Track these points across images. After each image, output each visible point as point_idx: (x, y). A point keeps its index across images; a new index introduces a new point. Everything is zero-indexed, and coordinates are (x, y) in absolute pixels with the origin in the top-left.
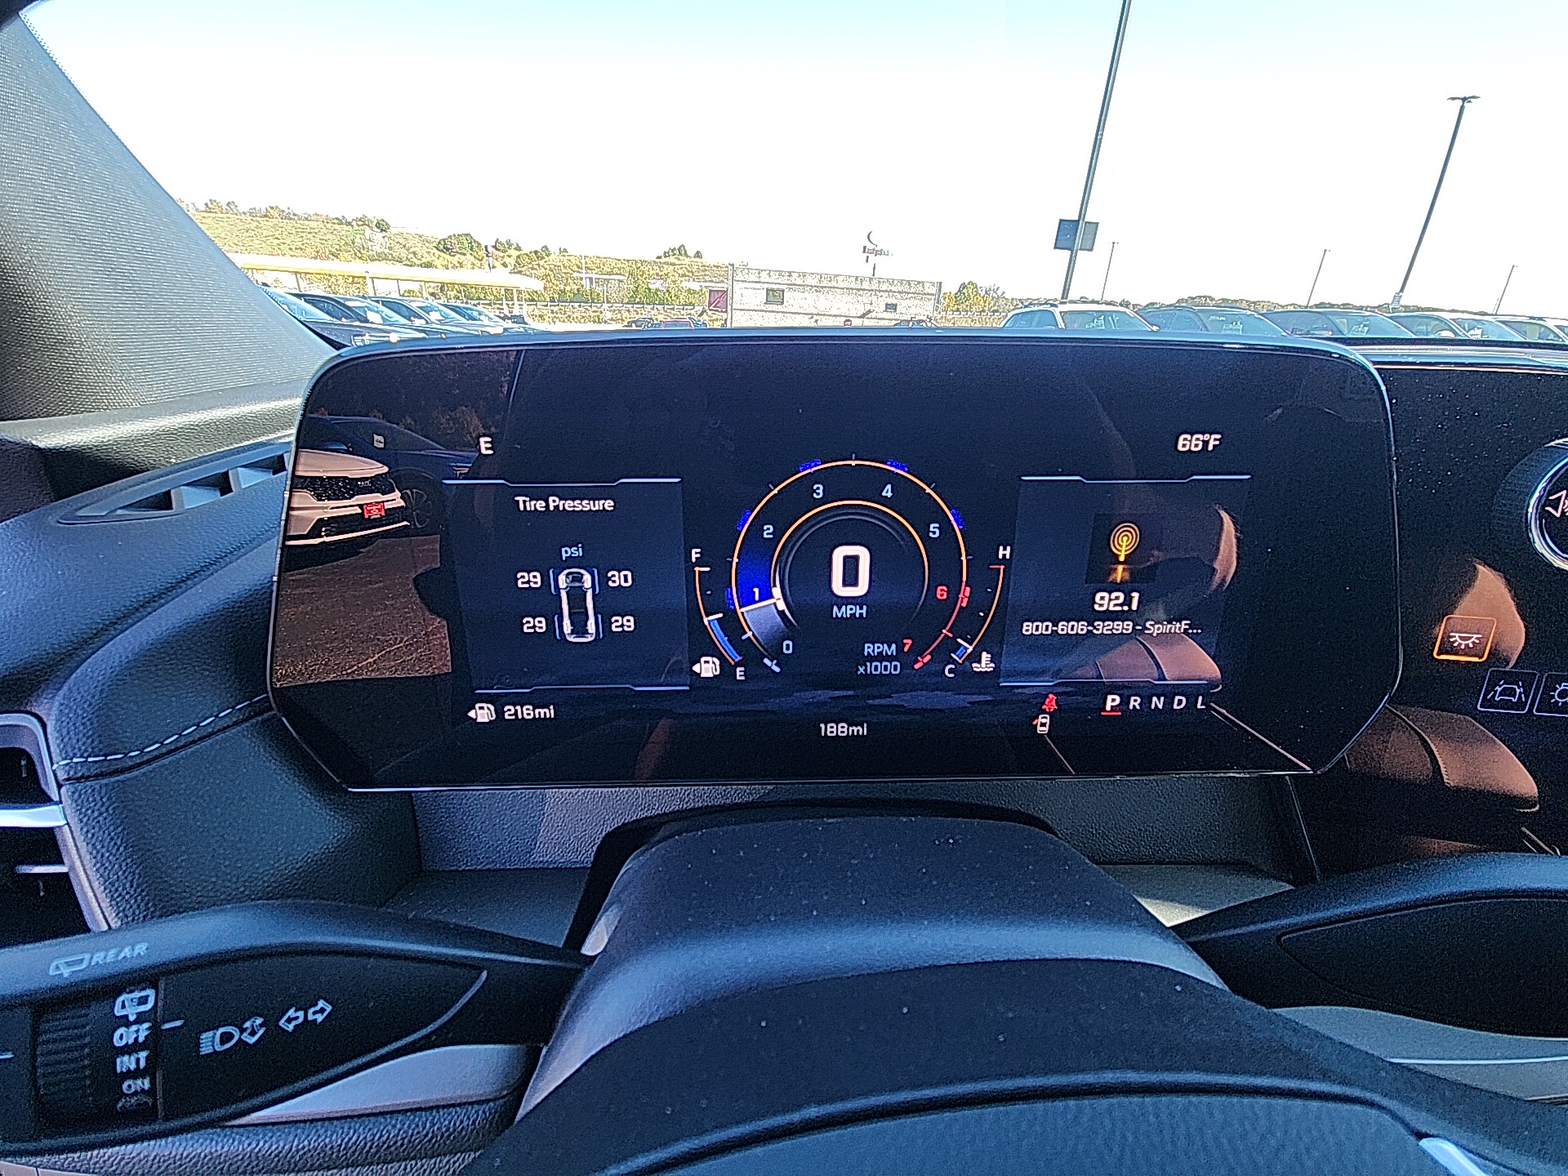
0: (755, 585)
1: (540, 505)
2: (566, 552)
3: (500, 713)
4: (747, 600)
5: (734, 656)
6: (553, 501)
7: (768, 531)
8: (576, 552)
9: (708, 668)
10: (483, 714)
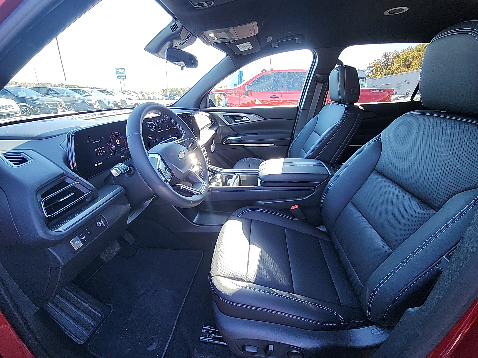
0: (112, 145)
1: (95, 142)
2: (98, 146)
3: (97, 165)
4: (112, 147)
5: (113, 152)
6: (96, 141)
7: (111, 140)
8: (99, 146)
9: (112, 154)
10: (96, 165)
